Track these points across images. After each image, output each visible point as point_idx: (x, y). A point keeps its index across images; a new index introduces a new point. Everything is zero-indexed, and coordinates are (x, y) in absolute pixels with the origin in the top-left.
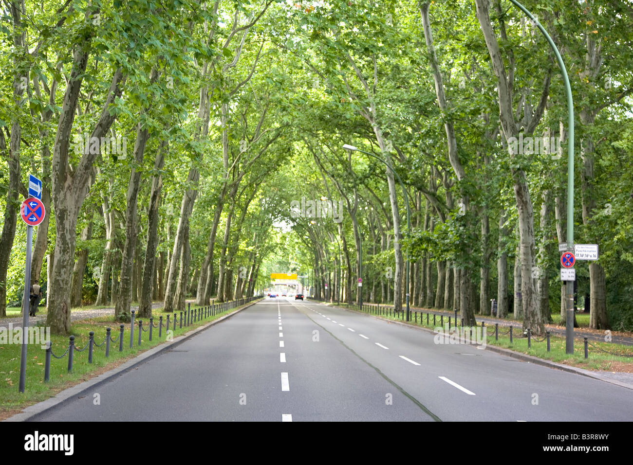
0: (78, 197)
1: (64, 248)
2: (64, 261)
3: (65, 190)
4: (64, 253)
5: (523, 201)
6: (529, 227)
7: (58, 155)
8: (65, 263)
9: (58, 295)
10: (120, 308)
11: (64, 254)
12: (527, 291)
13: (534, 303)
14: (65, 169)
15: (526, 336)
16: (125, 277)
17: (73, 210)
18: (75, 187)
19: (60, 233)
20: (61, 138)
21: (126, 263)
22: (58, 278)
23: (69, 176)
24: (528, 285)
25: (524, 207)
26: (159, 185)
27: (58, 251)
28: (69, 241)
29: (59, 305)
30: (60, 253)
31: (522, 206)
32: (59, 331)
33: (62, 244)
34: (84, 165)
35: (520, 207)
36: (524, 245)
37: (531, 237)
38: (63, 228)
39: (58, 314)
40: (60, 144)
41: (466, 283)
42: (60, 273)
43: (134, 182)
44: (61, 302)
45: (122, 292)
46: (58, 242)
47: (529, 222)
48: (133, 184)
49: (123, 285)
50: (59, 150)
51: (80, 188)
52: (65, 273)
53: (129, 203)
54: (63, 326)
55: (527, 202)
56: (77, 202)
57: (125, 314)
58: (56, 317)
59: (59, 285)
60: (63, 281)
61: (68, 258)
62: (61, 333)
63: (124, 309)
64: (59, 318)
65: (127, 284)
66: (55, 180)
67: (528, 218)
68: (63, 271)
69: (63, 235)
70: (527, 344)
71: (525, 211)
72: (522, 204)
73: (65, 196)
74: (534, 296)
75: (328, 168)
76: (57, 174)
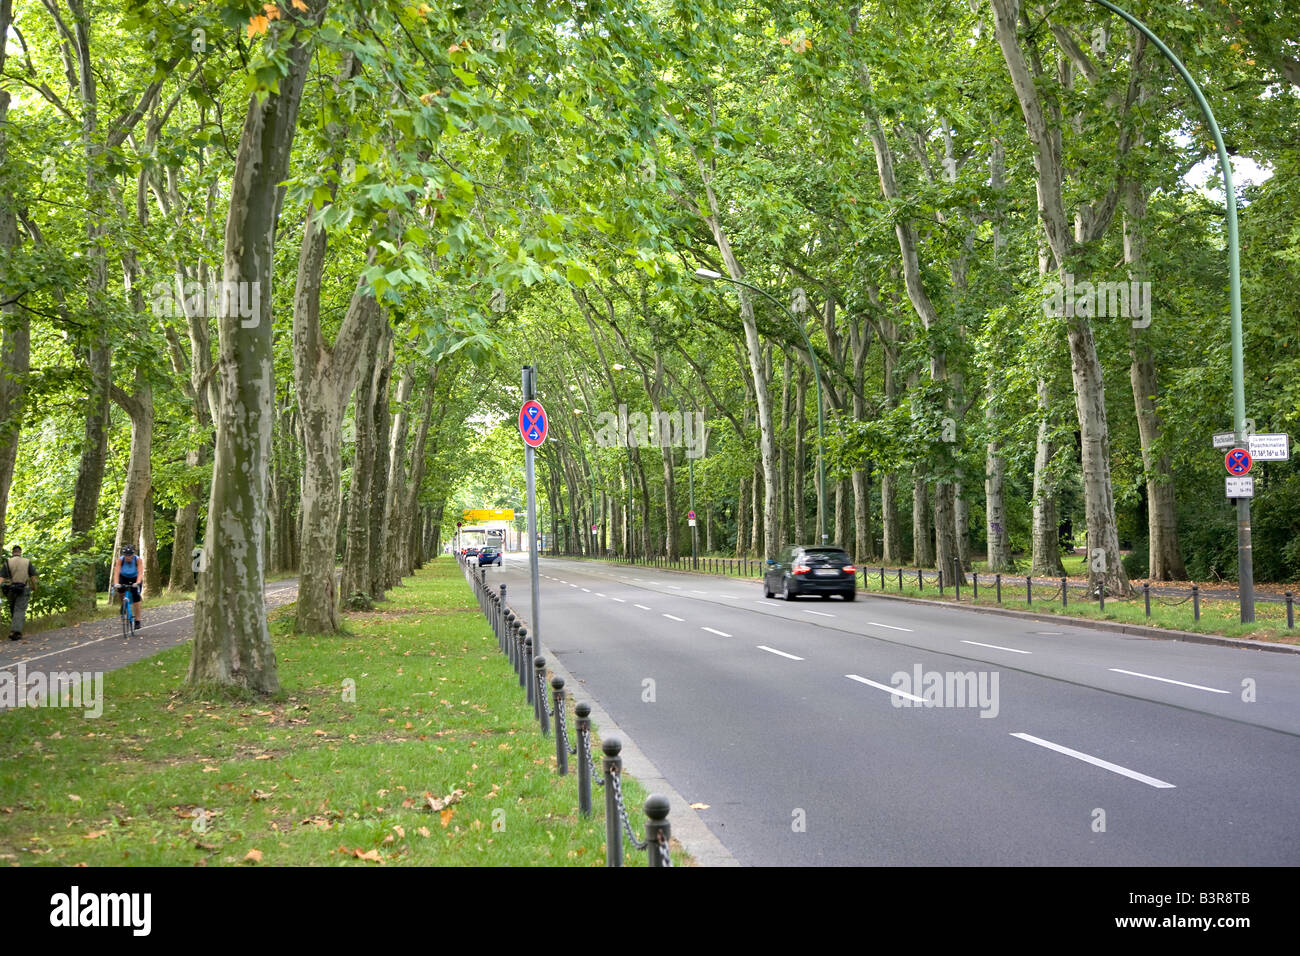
0: (343, 389)
1: (324, 480)
2: (324, 504)
3: (319, 377)
4: (323, 489)
5: (1086, 361)
6: (1097, 407)
7: (304, 316)
8: (327, 507)
9: (318, 563)
10: (350, 586)
11: (323, 492)
12: (1096, 519)
13: (1109, 539)
14: (316, 339)
15: (1097, 597)
16: (357, 529)
17: (336, 412)
18: (337, 371)
19: (316, 454)
20: (308, 284)
21: (358, 503)
22: (316, 535)
23: (323, 352)
24: (1097, 511)
25: (1088, 373)
26: (390, 359)
27: (313, 488)
28: (331, 468)
29: (321, 582)
30: (317, 489)
31: (1085, 370)
32: (322, 629)
33: (320, 474)
34: (353, 330)
35: (1082, 372)
36: (1090, 438)
37: (1101, 423)
38: (321, 445)
39: (319, 598)
40: (306, 296)
41: (946, 509)
42: (318, 525)
43: (368, 355)
44: (323, 578)
45: (353, 555)
46: (312, 470)
47: (1097, 398)
48: (366, 359)
49: (354, 543)
50: (305, 307)
51: (347, 373)
52: (327, 524)
53: (360, 393)
54: (328, 619)
55: (1092, 362)
56: (341, 397)
57: (360, 595)
58: (317, 604)
59: (319, 546)
60: (324, 539)
61: (330, 499)
62: (326, 631)
63: (358, 586)
64: (321, 605)
65: (361, 540)
66: (301, 360)
67: (1095, 391)
68: (323, 522)
69: (320, 457)
70: (1144, 610)
71: (1089, 378)
72: (1084, 366)
73: (320, 388)
74: (1108, 526)
75: (602, 309)
76: (304, 349)
